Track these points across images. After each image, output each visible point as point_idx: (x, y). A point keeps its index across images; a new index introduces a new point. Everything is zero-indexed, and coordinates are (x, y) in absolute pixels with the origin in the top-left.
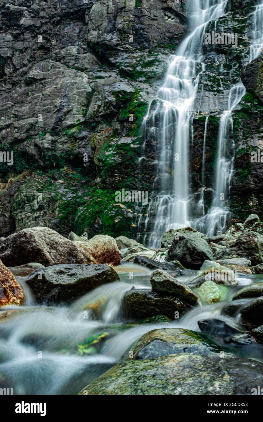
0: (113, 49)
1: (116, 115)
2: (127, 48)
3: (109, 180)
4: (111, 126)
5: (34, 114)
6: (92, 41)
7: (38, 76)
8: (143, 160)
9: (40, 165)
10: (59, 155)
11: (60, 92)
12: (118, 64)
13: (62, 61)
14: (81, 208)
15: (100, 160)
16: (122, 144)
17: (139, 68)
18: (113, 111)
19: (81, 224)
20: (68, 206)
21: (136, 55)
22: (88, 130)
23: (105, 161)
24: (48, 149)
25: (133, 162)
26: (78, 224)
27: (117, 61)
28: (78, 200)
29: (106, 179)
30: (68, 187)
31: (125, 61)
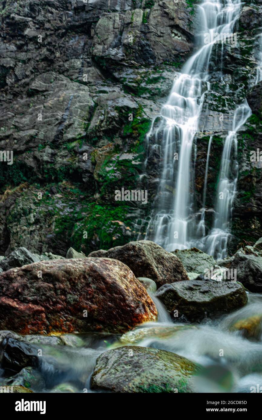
0: (118, 65)
1: (118, 131)
2: (132, 64)
3: (109, 196)
4: (113, 141)
5: (35, 126)
6: (97, 55)
7: (40, 88)
8: (145, 177)
9: (38, 178)
10: (58, 169)
11: (62, 105)
12: (123, 79)
13: (65, 74)
14: (78, 224)
15: (100, 176)
16: (123, 160)
17: (143, 85)
18: (115, 126)
19: (77, 240)
20: (65, 221)
21: (141, 71)
22: (89, 145)
23: (105, 177)
24: (47, 162)
25: (134, 179)
26: (75, 239)
27: (121, 76)
28: (76, 215)
29: (105, 195)
30: (65, 201)
31: (129, 76)
